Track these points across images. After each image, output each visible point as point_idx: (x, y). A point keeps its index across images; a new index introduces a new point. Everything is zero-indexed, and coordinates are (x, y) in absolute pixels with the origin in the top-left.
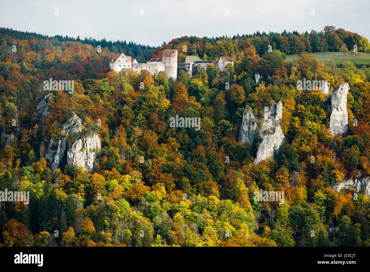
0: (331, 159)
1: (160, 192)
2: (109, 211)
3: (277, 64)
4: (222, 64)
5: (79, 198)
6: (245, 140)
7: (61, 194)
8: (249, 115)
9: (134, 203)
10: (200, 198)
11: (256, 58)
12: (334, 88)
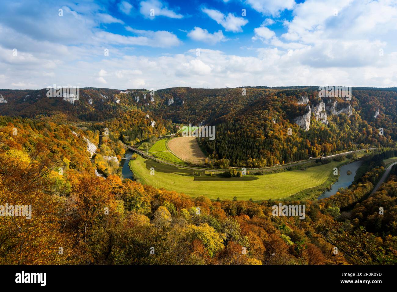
0: (144, 102)
1: (127, 105)
2: (121, 107)
3: (138, 92)
4: (132, 92)
5: (118, 106)
6: (135, 100)
7: (116, 106)
8: (136, 97)
9: (124, 106)
10: (131, 106)
11: (136, 91)
12: (144, 94)
